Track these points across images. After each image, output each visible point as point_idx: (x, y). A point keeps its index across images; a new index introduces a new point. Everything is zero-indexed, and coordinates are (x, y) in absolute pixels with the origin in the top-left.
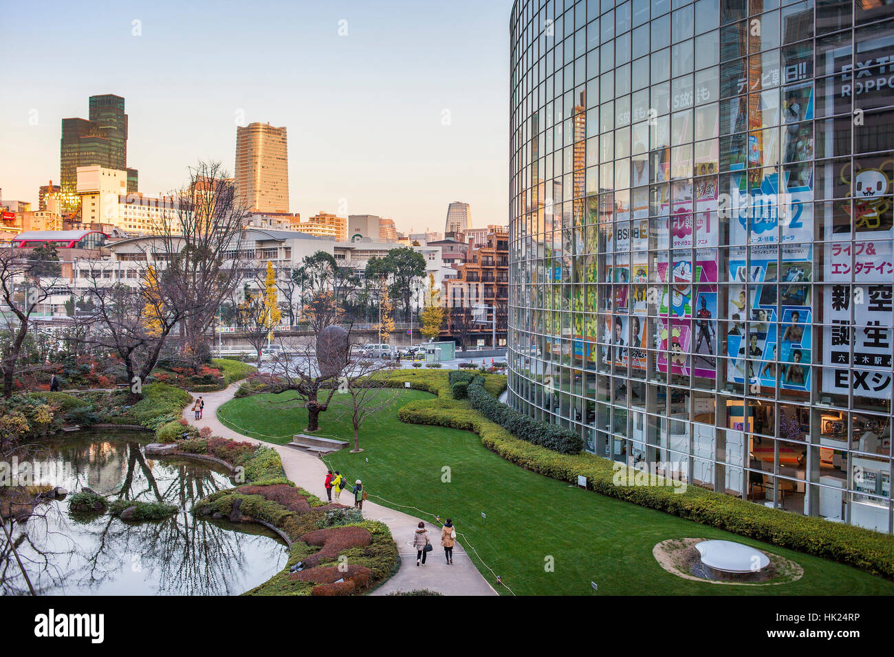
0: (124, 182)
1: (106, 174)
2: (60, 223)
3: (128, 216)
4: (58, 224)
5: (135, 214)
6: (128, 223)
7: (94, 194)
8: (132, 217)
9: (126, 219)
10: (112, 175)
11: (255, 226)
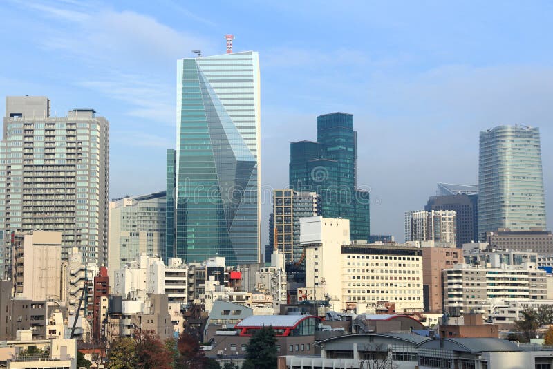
0: (347, 231)
1: (328, 224)
2: (284, 278)
3: (351, 267)
4: (282, 281)
5: (358, 264)
6: (352, 274)
7: (316, 246)
8: (356, 267)
9: (349, 271)
10: (334, 225)
11: (493, 268)
